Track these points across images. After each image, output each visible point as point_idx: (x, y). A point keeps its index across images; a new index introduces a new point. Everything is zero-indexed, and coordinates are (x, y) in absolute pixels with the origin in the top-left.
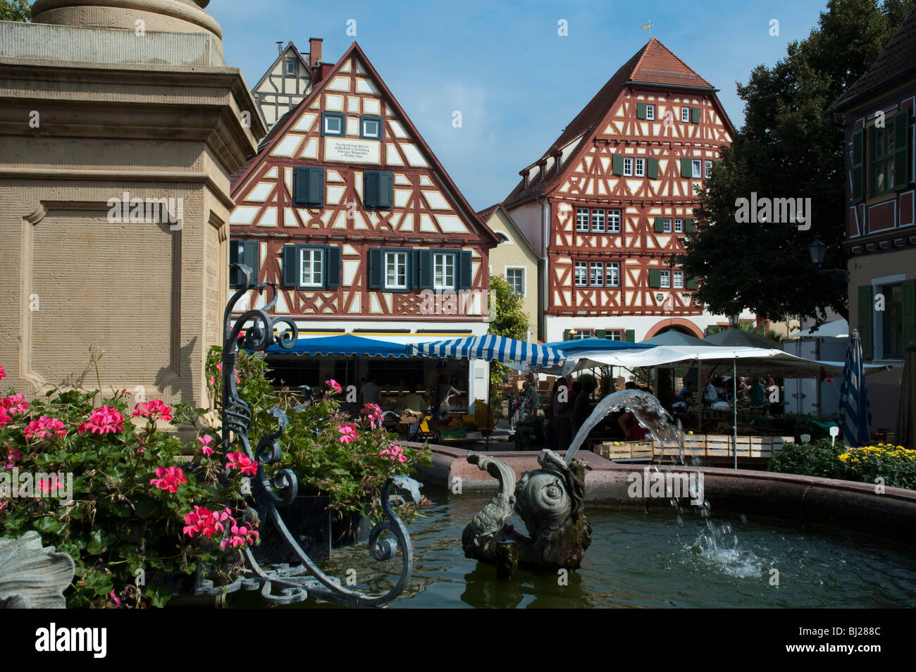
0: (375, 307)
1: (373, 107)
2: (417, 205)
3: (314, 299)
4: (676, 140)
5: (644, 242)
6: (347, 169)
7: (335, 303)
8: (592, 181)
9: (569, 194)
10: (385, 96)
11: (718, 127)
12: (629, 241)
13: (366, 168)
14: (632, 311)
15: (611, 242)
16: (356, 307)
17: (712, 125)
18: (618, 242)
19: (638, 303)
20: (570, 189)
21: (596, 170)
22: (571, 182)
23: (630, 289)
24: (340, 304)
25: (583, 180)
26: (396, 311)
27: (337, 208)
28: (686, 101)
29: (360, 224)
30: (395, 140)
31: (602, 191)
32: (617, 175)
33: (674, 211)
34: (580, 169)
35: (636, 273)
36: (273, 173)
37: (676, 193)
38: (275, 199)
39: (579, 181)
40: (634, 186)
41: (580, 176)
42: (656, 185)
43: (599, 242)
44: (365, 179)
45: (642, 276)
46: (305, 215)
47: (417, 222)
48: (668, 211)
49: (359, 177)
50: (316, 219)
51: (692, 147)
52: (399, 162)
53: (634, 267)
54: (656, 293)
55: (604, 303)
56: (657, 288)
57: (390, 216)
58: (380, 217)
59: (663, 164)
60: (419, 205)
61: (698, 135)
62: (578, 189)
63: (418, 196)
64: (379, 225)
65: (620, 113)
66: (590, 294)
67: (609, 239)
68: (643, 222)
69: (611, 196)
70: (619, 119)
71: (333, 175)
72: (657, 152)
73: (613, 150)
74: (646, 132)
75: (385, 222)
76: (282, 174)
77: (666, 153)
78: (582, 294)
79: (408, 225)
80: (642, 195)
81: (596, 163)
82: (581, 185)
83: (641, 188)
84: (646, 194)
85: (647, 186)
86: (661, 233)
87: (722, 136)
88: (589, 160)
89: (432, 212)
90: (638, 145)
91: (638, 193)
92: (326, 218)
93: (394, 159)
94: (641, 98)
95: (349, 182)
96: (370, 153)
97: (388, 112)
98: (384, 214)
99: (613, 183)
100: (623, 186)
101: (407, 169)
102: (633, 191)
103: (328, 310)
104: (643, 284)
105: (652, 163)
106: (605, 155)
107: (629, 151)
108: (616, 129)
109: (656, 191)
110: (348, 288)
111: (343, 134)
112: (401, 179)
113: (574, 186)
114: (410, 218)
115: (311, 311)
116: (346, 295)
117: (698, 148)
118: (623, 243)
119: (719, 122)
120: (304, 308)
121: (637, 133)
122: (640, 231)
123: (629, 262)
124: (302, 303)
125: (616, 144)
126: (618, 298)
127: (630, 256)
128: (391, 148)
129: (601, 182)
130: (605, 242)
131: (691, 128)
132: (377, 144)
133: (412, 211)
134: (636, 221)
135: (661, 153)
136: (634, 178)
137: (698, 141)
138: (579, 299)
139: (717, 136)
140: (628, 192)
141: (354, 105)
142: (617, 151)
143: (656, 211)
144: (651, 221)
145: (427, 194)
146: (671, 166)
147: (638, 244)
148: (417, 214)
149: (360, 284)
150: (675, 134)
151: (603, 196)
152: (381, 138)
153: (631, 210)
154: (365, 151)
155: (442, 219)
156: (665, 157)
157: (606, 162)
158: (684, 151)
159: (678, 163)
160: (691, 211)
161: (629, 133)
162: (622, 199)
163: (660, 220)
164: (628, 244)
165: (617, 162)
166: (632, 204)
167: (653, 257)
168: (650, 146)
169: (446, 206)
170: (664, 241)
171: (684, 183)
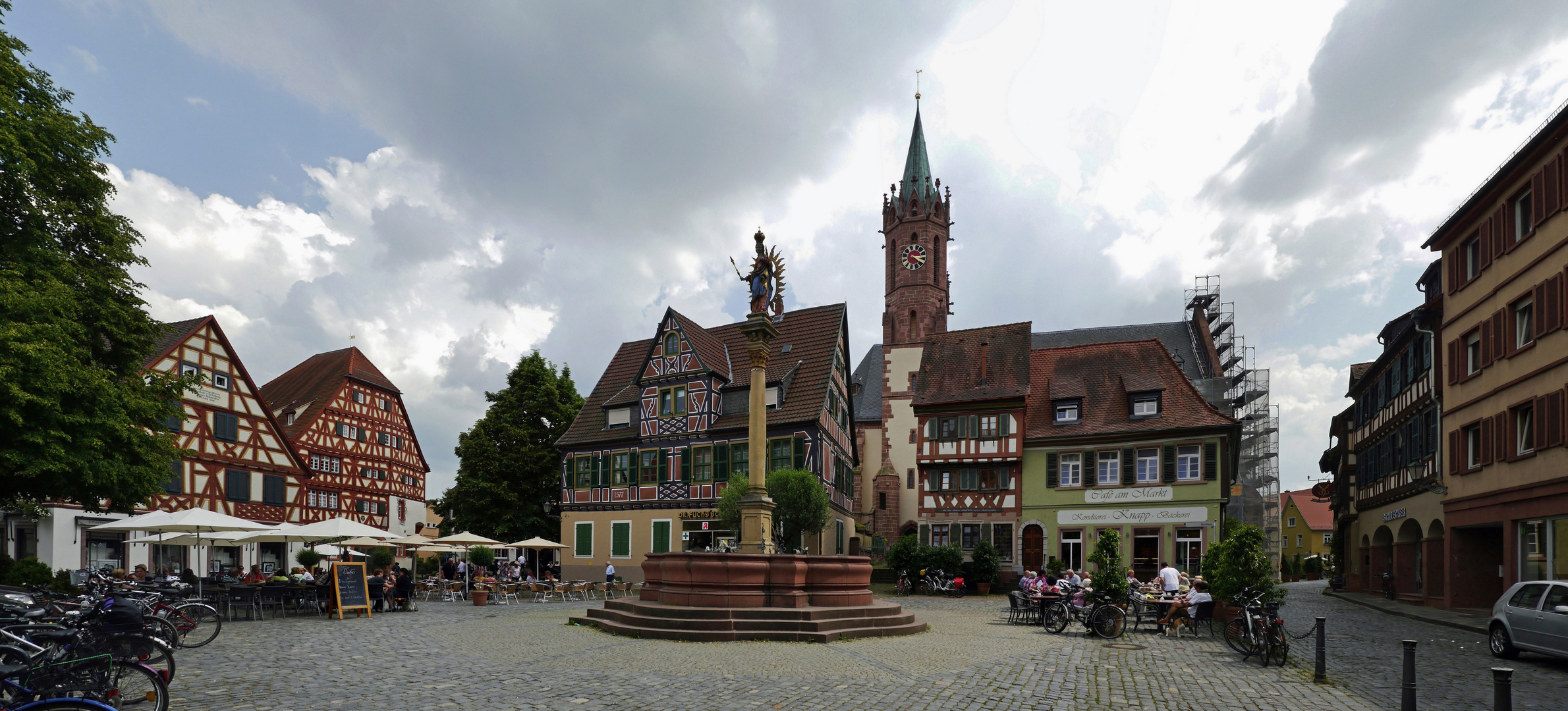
1: (223, 366)
2: (255, 443)
3: (170, 500)
4: (376, 419)
5: (354, 482)
6: (201, 409)
7: (188, 505)
8: (322, 437)
9: (306, 443)
10: (233, 359)
11: (400, 416)
12: (345, 480)
13: (216, 410)
15: (333, 479)
17: (397, 414)
18: (338, 480)
20: (307, 440)
21: (325, 430)
22: (308, 435)
23: (344, 511)
24: (192, 506)
25: (316, 435)
26: (236, 514)
27: (191, 436)
28: (383, 396)
29: (209, 448)
30: (241, 395)
31: (329, 444)
32: (340, 436)
33: (373, 465)
34: (314, 427)
35: (348, 501)
37: (375, 453)
39: (313, 436)
40: (350, 445)
41: (314, 431)
42: (363, 446)
43: (325, 478)
44: (215, 418)
45: (352, 503)
47: (255, 455)
48: (370, 464)
49: (210, 417)
50: (173, 440)
51: (385, 426)
52: (243, 410)
53: (347, 497)
54: (360, 516)
56: (362, 512)
57: (234, 448)
58: (226, 446)
59: (368, 433)
60: (256, 443)
61: (389, 419)
62: (313, 440)
63: (256, 436)
64: (225, 452)
65: (342, 394)
66: (318, 513)
67: (332, 477)
68: (354, 469)
69: (334, 448)
70: (342, 398)
71: (189, 411)
72: (364, 425)
73: (336, 418)
74: (358, 411)
75: (231, 451)
77: (369, 427)
78: (313, 512)
79: (249, 455)
80: (355, 451)
81: (325, 425)
82: (315, 438)
83: (354, 447)
84: (357, 451)
85: (357, 446)
86: (365, 477)
87: (402, 422)
88: (320, 422)
89: (267, 450)
90: (353, 418)
91: (352, 449)
92: (181, 441)
93: (239, 407)
94: (356, 387)
95: (202, 417)
96: (222, 401)
97: (236, 372)
98: (230, 445)
99: (336, 440)
100: (342, 443)
101: (248, 416)
102: (349, 448)
103: (180, 510)
104: (353, 509)
105: (360, 431)
106: (331, 421)
107: (347, 421)
108: (339, 405)
109: (363, 450)
110: (199, 495)
111: (198, 382)
112: (243, 422)
113: (310, 438)
114: (250, 452)
115: (167, 510)
116: (197, 500)
117: (389, 427)
118: (341, 480)
119: (400, 413)
121: (352, 410)
122: (352, 474)
123: (344, 493)
124: (158, 503)
125: (339, 415)
127: (345, 490)
128: (237, 399)
129: (328, 438)
130: (329, 479)
131: (385, 414)
132: (226, 394)
133: (251, 446)
134: (349, 467)
135: (367, 426)
136: (349, 439)
137: (389, 422)
138: (311, 515)
139: (399, 421)
140: (346, 448)
141: (207, 361)
142: (339, 419)
143: (363, 463)
144: (359, 469)
145: (264, 436)
146: (373, 436)
147: (350, 483)
148: (255, 448)
150: (376, 416)
151: (329, 448)
152: (229, 390)
153: (347, 460)
154: (217, 397)
155: (274, 455)
156: (369, 429)
157: (332, 426)
158: (381, 428)
159: (377, 434)
160: (384, 466)
161: (347, 409)
162: (341, 450)
163: (365, 468)
164: (344, 482)
165: (339, 427)
166: (347, 456)
167: (360, 492)
168: (359, 420)
169: (277, 446)
170: (366, 483)
171: (380, 449)
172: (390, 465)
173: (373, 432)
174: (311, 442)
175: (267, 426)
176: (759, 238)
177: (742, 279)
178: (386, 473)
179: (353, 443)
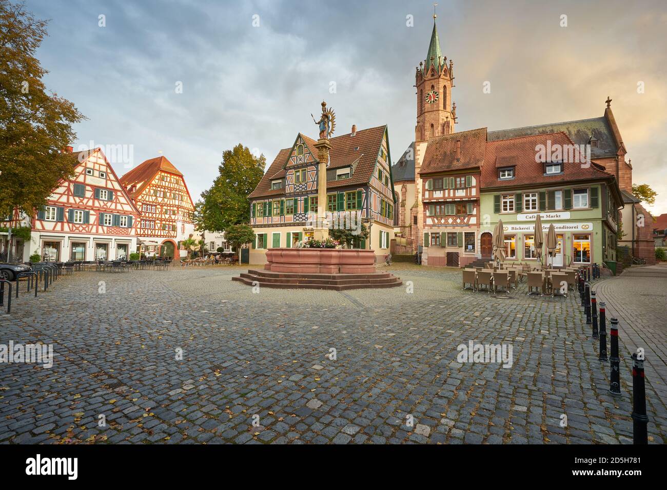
0: (100, 231)
1: (103, 169)
2: (116, 201)
4: (172, 188)
5: (161, 216)
6: (92, 187)
7: (87, 229)
8: (148, 196)
9: (140, 199)
10: (108, 166)
11: (183, 186)
12: (157, 215)
14: (157, 236)
16: (94, 230)
17: (181, 185)
18: (154, 215)
19: (159, 234)
21: (149, 193)
23: (157, 230)
24: (88, 229)
25: (145, 196)
26: (107, 232)
27: (89, 199)
28: (175, 177)
29: (97, 204)
30: (111, 180)
31: (151, 200)
32: (156, 196)
34: (144, 192)
35: (159, 225)
36: (66, 184)
37: (171, 203)
38: (66, 193)
40: (160, 200)
41: (144, 194)
42: (166, 200)
43: (149, 215)
45: (161, 225)
46: (77, 200)
47: (116, 206)
48: (169, 208)
50: (81, 201)
51: (176, 191)
52: (112, 187)
54: (164, 231)
55: (149, 234)
56: (165, 230)
57: (107, 203)
59: (168, 194)
61: (178, 187)
63: (117, 198)
64: (103, 206)
65: (157, 177)
66: (146, 230)
67: (152, 214)
68: (162, 210)
69: (153, 201)
70: (157, 179)
71: (88, 188)
72: (167, 190)
73: (154, 188)
74: (164, 184)
75: (106, 205)
76: (69, 185)
77: (169, 191)
78: (143, 230)
79: (113, 206)
81: (149, 191)
82: (145, 198)
84: (163, 202)
86: (166, 214)
87: (184, 189)
88: (147, 190)
89: (121, 204)
90: (162, 188)
92: (85, 201)
93: (110, 186)
94: (163, 174)
96: (101, 183)
97: (109, 171)
98: (105, 202)
99: (154, 198)
100: (157, 199)
101: (114, 189)
102: (160, 202)
103: (84, 231)
104: (161, 228)
105: (165, 193)
106: (152, 189)
107: (159, 189)
108: (155, 182)
109: (166, 202)
110: (91, 225)
111: (93, 176)
113: (143, 197)
115: (78, 231)
116: (90, 227)
117: (178, 191)
119: (183, 184)
120: (75, 230)
121: (161, 184)
122: (161, 213)
123: (157, 222)
124: (74, 228)
125: (156, 187)
126: (153, 232)
127: (157, 220)
128: (109, 183)
129: (150, 197)
131: (176, 185)
132: (105, 180)
133: (114, 203)
134: (160, 210)
136: (160, 197)
137: (178, 189)
138: (142, 232)
139: (182, 188)
140: (158, 201)
141: (97, 167)
142: (156, 189)
143: (166, 207)
144: (164, 210)
145: (120, 198)
146: (170, 195)
147: (160, 217)
148: (116, 203)
149: (95, 223)
150: (172, 186)
152: (106, 179)
153: (158, 206)
155: (124, 206)
157: (152, 192)
158: (174, 191)
159: (172, 194)
160: (175, 209)
161: (159, 184)
162: (156, 203)
163: (166, 210)
164: (157, 217)
165: (155, 192)
166: (159, 205)
167: (164, 221)
168: (165, 188)
169: (126, 202)
170: (167, 216)
171: (174, 200)
172: (178, 208)
173: (170, 193)
174: (142, 199)
175: (122, 194)
176: (323, 105)
177: (316, 123)
178: (176, 212)
179: (162, 199)
